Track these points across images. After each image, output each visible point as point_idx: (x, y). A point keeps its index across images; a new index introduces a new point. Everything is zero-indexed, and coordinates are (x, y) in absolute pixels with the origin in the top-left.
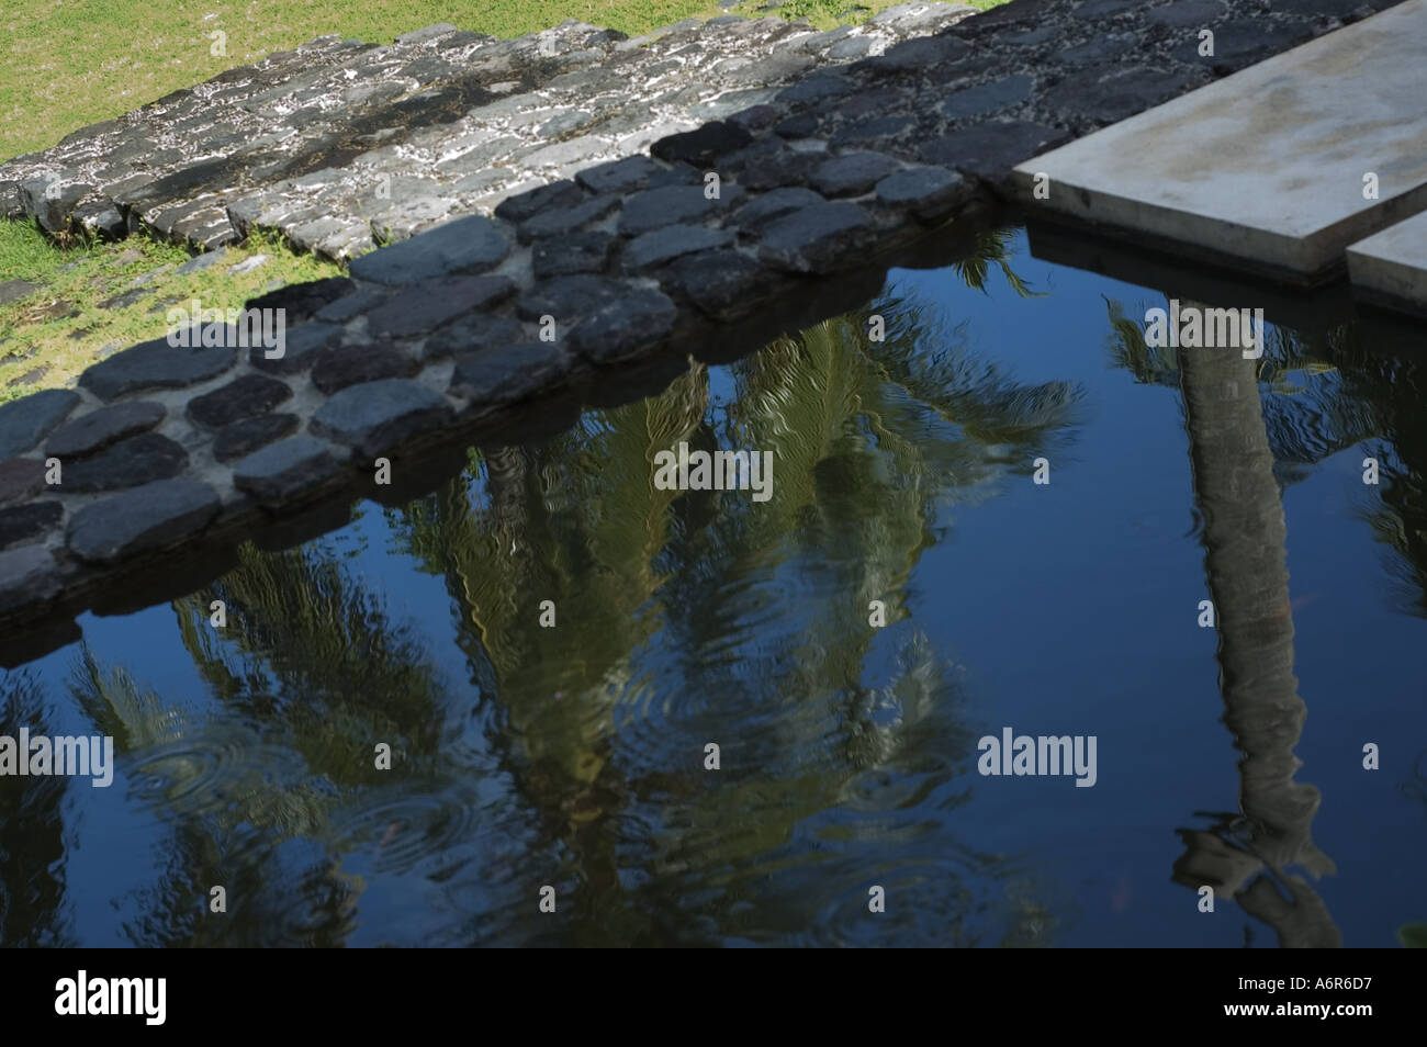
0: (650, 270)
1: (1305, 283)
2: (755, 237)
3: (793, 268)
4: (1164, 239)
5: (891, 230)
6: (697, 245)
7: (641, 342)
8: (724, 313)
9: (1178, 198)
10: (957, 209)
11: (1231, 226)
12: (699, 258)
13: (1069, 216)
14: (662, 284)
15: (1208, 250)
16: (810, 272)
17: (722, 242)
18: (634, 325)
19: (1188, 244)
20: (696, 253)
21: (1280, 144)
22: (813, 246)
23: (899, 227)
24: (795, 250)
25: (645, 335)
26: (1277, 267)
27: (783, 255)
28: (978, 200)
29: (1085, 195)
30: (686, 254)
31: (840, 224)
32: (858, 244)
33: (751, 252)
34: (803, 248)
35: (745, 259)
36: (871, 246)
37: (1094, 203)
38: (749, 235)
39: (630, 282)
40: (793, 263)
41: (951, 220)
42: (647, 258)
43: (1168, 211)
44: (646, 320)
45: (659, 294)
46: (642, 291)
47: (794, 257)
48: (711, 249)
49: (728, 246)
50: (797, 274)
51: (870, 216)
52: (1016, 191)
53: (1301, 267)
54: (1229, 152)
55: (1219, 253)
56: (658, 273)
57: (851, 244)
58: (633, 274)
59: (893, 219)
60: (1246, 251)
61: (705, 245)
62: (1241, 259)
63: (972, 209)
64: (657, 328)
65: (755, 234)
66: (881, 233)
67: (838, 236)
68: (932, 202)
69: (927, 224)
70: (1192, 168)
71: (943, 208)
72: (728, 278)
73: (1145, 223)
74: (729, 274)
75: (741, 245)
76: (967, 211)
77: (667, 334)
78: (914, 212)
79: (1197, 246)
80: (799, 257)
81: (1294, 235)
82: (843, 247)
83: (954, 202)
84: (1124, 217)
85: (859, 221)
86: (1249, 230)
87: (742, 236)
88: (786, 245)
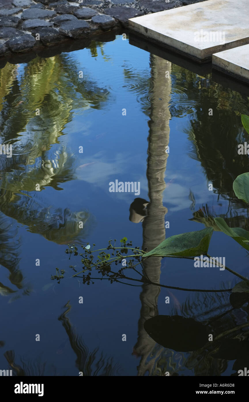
0: (30, 29)
1: (200, 62)
2: (58, 26)
3: (68, 35)
4: (165, 44)
5: (94, 30)
6: (42, 25)
7: (25, 48)
8: (48, 44)
9: (170, 34)
10: (112, 27)
11: (184, 44)
12: (43, 28)
13: (141, 34)
14: (32, 33)
15: (176, 49)
16: (71, 37)
17: (49, 25)
18: (24, 43)
19: (172, 47)
20: (42, 27)
21: (198, 25)
22: (74, 30)
23: (96, 29)
24: (69, 31)
25: (26, 46)
26: (194, 56)
27: (66, 32)
28: (118, 26)
29: (146, 29)
30: (39, 27)
31: (81, 26)
32: (85, 32)
33: (58, 29)
34: (71, 30)
35: (55, 31)
36: (88, 33)
37: (148, 32)
38: (56, 25)
39: (24, 31)
40: (68, 34)
41: (110, 30)
42: (29, 26)
43: (168, 37)
44: (27, 42)
45: (31, 36)
46: (27, 34)
47: (68, 32)
48: (46, 26)
49: (51, 26)
50: (68, 37)
51: (89, 25)
52: (128, 26)
53: (200, 57)
54: (185, 25)
55: (179, 50)
56: (31, 30)
57: (83, 32)
58: (25, 30)
59: (95, 27)
60: (186, 51)
61: (45, 25)
62: (185, 53)
63: (116, 28)
64: (30, 45)
65: (58, 25)
66: (91, 30)
67: (80, 29)
68: (106, 24)
69: (104, 30)
70: (175, 27)
71: (108, 27)
72: (50, 35)
73: (161, 39)
74: (51, 34)
75: (54, 27)
76: (114, 29)
77: (32, 47)
78: (101, 26)
79: (174, 47)
80: (70, 32)
81: (200, 49)
82: (81, 32)
83: (111, 25)
84: (156, 37)
85: (86, 26)
86: (188, 45)
87: (55, 25)
88: (66, 29)
